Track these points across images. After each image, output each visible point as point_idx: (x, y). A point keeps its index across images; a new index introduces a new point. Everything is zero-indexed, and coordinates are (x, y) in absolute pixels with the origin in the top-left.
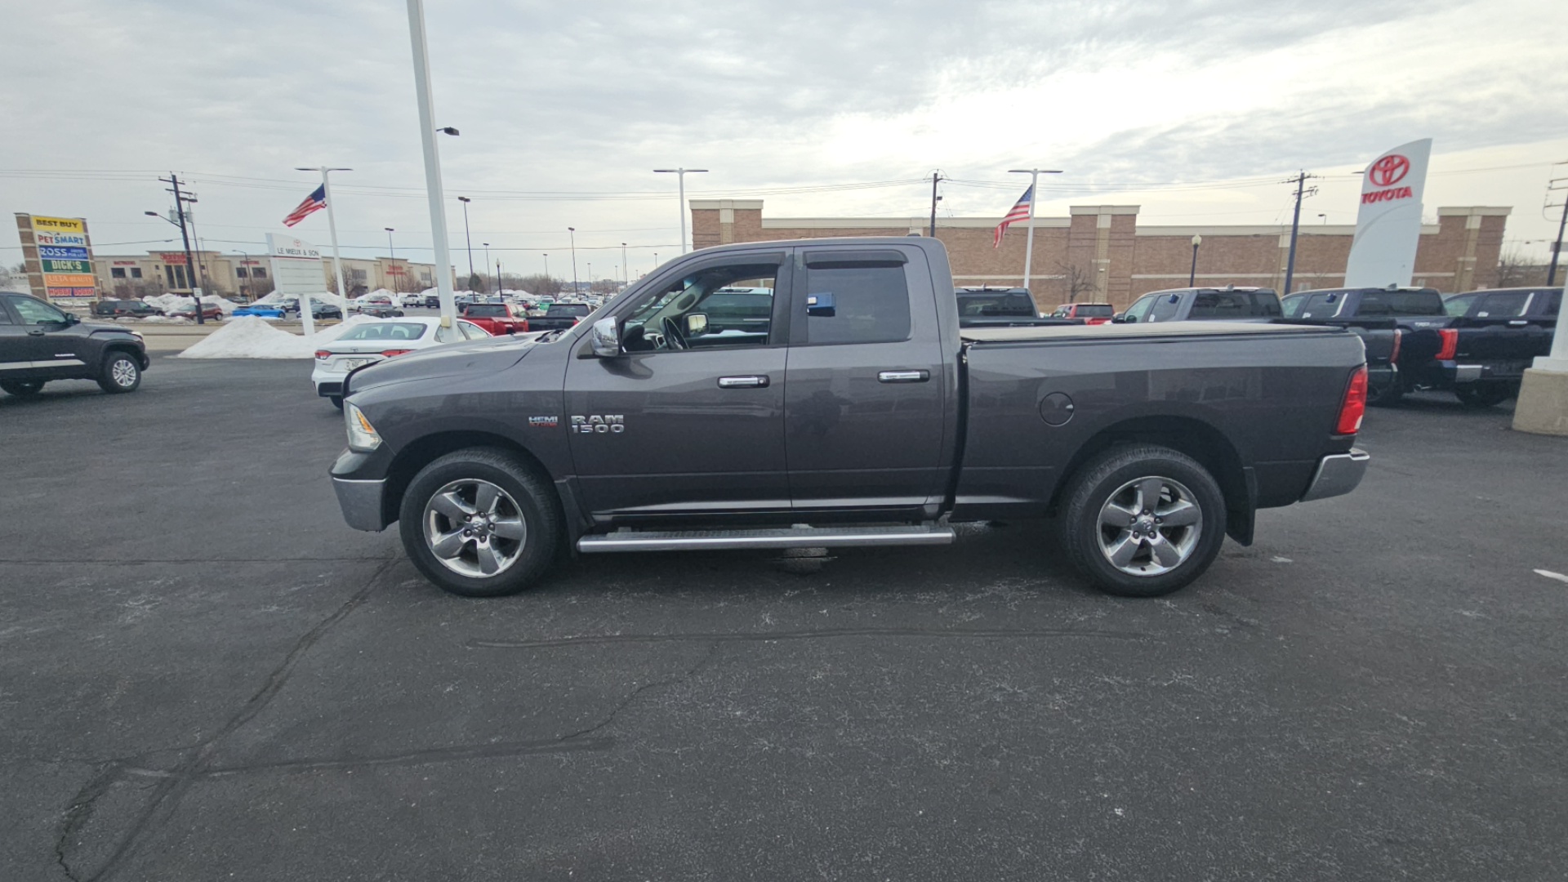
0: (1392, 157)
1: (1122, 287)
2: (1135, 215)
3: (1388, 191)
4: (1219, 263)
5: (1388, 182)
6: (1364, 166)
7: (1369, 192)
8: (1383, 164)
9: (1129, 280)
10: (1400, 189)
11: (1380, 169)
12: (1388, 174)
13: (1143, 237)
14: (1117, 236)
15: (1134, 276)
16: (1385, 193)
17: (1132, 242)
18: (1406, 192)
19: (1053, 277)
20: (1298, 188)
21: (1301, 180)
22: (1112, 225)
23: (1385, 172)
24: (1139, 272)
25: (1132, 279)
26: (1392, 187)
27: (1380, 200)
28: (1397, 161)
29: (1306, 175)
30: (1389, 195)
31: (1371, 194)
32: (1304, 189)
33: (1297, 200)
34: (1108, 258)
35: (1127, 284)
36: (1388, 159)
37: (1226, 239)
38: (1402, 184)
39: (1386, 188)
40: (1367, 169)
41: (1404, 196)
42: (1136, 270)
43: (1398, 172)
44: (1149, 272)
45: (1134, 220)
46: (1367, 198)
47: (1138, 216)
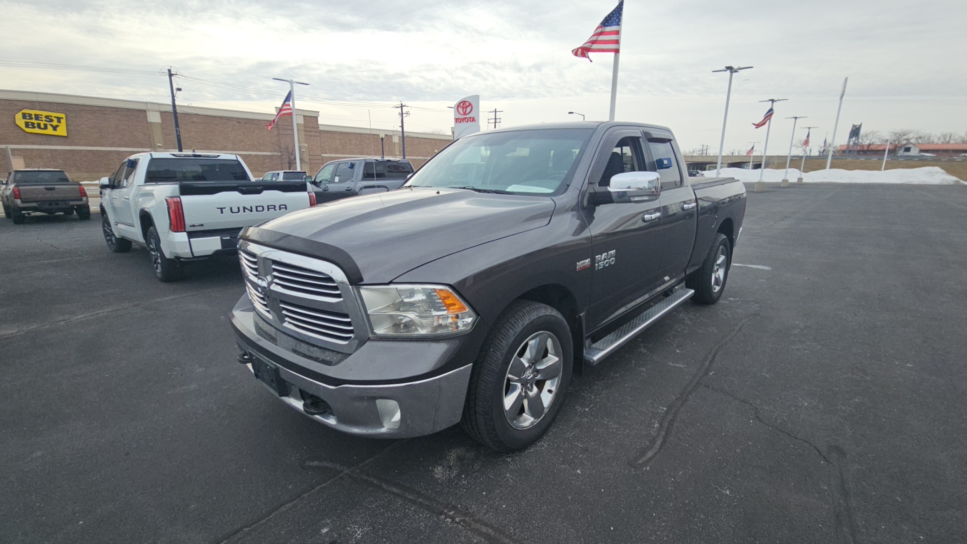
0: (465, 102)
1: (318, 162)
2: (317, 117)
3: (466, 118)
4: (366, 149)
5: (465, 114)
6: (454, 103)
7: (457, 117)
8: (462, 105)
9: (320, 158)
10: (471, 118)
11: (461, 107)
12: (465, 110)
13: (325, 131)
14: (308, 129)
15: (323, 155)
16: (465, 119)
17: (318, 134)
18: (473, 120)
19: (274, 153)
20: (400, 111)
21: (402, 106)
22: (304, 122)
23: (463, 108)
24: (326, 153)
25: (322, 157)
26: (467, 116)
27: (463, 122)
28: (467, 104)
29: (403, 105)
30: (467, 120)
31: (459, 119)
32: (404, 112)
33: (401, 118)
34: (306, 143)
35: (320, 160)
36: (464, 102)
37: (367, 136)
38: (470, 115)
39: (465, 116)
40: (455, 106)
41: (472, 121)
42: (323, 151)
43: (469, 109)
44: (331, 153)
45: (317, 121)
46: (457, 120)
47: (319, 118)
